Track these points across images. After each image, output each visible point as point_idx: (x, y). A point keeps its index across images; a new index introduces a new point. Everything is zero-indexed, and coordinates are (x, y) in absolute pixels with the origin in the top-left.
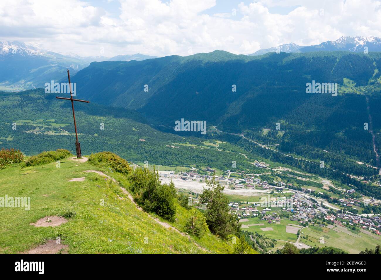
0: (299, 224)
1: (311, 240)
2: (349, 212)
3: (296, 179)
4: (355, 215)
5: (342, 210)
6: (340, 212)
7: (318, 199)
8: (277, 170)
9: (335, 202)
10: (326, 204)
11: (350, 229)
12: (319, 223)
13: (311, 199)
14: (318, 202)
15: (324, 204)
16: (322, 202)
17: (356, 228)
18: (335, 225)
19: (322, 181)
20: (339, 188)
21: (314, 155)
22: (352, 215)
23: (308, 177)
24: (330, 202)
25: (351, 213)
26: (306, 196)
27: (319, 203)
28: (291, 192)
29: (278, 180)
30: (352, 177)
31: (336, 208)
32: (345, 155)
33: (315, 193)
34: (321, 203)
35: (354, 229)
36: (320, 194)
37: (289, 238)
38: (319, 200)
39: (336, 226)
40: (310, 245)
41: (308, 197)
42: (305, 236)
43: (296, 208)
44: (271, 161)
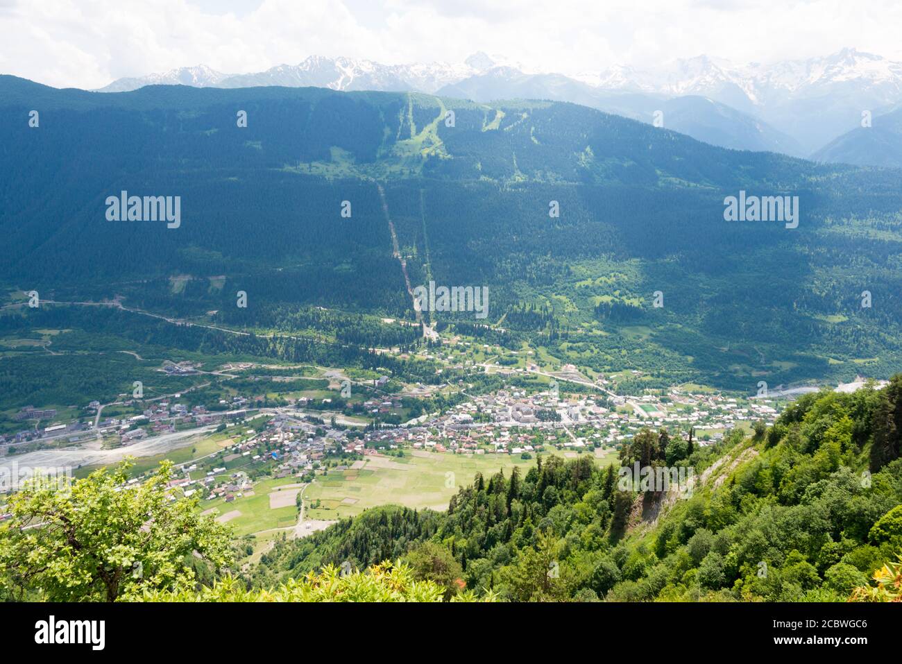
0: (296, 481)
1: (328, 507)
2: (385, 425)
3: (271, 382)
4: (397, 427)
5: (372, 423)
6: (370, 428)
7: (322, 414)
8: (223, 373)
9: (358, 410)
10: (341, 420)
11: (393, 458)
12: (335, 465)
13: (310, 419)
14: (325, 421)
15: (337, 422)
16: (333, 420)
17: (404, 451)
18: (365, 458)
19: (326, 375)
20: (359, 381)
21: (298, 322)
22: (392, 428)
23: (295, 371)
24: (348, 415)
25: (390, 425)
26: (297, 415)
27: (327, 421)
28: (265, 415)
29: (229, 396)
30: (379, 351)
31: (362, 423)
32: (360, 310)
33: (316, 403)
34: (330, 421)
35: (401, 455)
36: (325, 402)
37: (282, 520)
38: (326, 417)
39: (368, 460)
40: (328, 518)
41: (302, 415)
42: (315, 503)
43: (282, 449)
44: (204, 354)
